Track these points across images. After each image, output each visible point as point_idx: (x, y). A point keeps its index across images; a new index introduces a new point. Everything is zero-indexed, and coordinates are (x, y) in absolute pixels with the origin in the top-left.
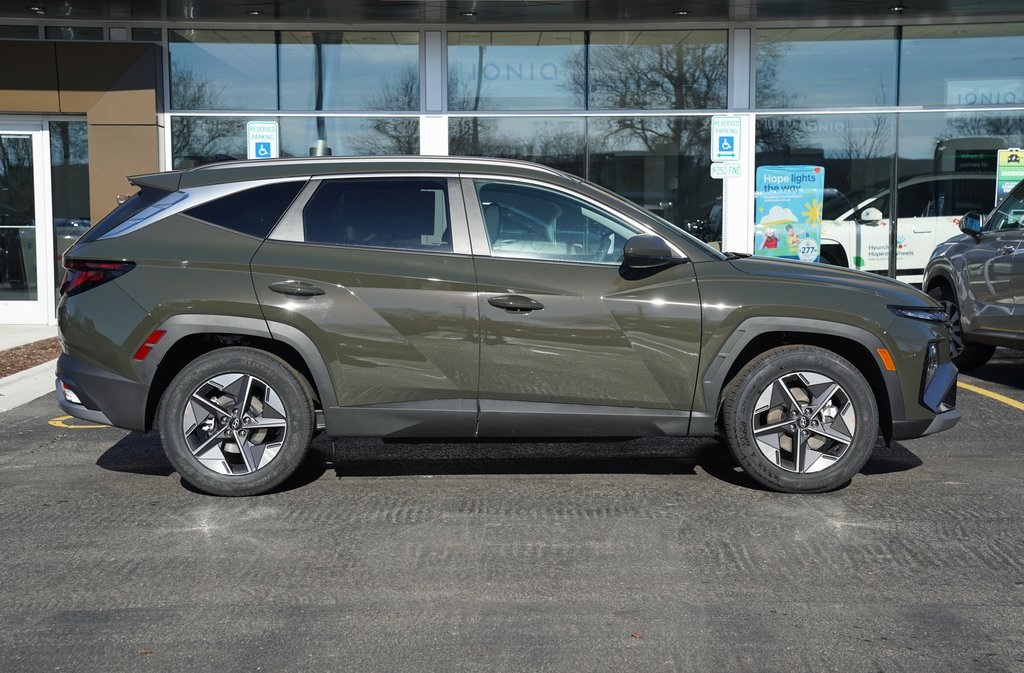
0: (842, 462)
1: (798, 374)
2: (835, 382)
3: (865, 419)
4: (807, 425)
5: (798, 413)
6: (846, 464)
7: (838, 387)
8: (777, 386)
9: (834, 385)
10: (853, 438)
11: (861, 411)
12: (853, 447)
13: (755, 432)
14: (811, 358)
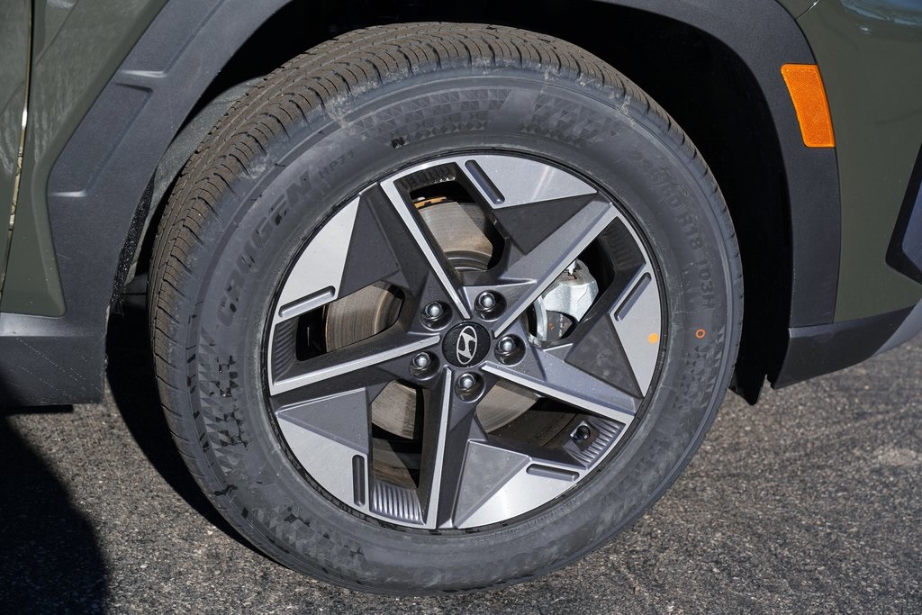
0: (598, 487)
1: (461, 161)
2: (603, 194)
3: (700, 334)
4: (480, 356)
5: (448, 308)
6: (610, 496)
7: (613, 213)
8: (376, 207)
9: (595, 206)
10: (644, 403)
11: (687, 305)
12: (642, 432)
13: (277, 388)
14: (521, 97)
